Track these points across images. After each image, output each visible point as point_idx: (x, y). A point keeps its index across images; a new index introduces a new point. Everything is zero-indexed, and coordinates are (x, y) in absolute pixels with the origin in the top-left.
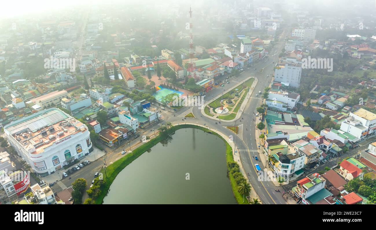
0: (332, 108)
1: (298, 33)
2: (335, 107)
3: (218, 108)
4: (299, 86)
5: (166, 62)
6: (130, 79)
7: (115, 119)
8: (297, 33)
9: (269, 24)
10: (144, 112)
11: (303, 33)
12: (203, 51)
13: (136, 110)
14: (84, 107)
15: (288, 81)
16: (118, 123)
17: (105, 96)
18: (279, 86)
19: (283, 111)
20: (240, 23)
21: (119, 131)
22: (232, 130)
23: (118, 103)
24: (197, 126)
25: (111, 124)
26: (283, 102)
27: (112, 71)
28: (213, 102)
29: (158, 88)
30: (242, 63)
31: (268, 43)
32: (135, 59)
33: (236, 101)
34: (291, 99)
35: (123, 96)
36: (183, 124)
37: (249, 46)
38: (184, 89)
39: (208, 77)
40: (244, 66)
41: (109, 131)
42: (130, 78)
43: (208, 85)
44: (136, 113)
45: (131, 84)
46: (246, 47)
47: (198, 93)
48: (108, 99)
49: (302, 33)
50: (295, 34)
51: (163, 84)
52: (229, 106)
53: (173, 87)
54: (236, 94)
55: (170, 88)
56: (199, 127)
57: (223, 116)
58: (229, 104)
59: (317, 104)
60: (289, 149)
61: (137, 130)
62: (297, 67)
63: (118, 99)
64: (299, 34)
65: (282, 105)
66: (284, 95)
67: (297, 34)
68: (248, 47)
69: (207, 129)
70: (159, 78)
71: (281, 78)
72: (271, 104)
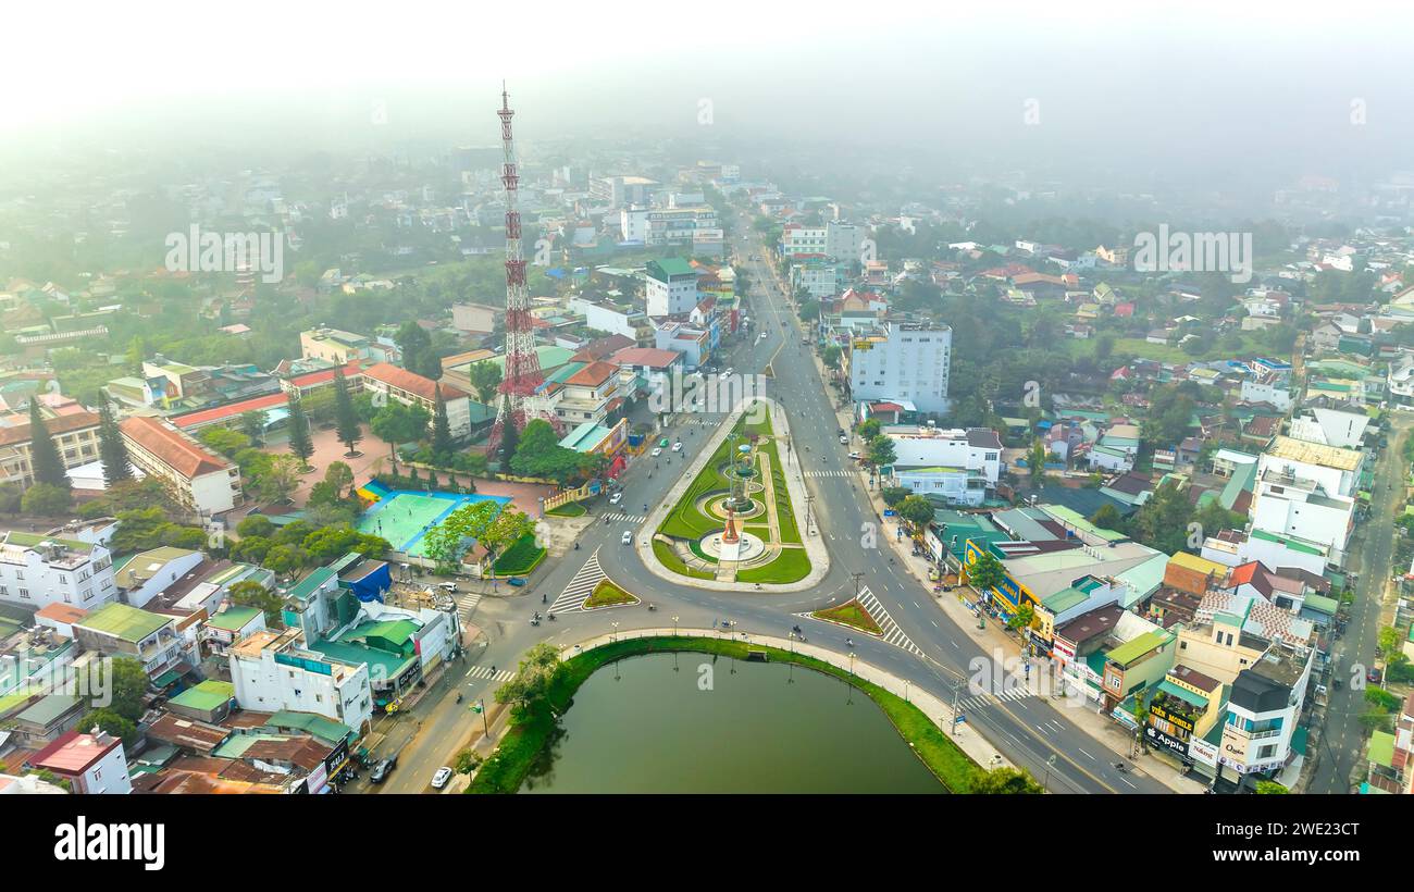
2: (1126, 460)
3: (712, 538)
4: (950, 408)
5: (354, 376)
6: (205, 468)
7: (203, 698)
8: (801, 242)
9: (676, 225)
10: (368, 623)
11: (822, 242)
13: (319, 618)
15: (905, 394)
16: (231, 712)
17: (91, 571)
18: (897, 413)
19: (972, 504)
21: (259, 764)
22: (844, 620)
23: (184, 603)
24: (676, 638)
25: (186, 731)
27: (86, 443)
28: (672, 514)
29: (368, 495)
30: (691, 346)
32: (176, 380)
33: (761, 496)
34: (981, 451)
35: (195, 557)
36: (599, 643)
37: (686, 286)
38: (499, 480)
39: (588, 416)
40: (701, 360)
41: (185, 783)
42: (202, 463)
43: (610, 445)
44: (323, 635)
45: (213, 492)
46: (678, 290)
47: (583, 488)
48: (113, 591)
49: (817, 242)
50: (792, 245)
51: (388, 470)
52: (747, 521)
53: (444, 482)
55: (434, 489)
56: (688, 639)
57: (755, 566)
58: (742, 516)
59: (1057, 460)
60: (1184, 646)
61: (365, 729)
62: (934, 334)
63: (174, 577)
64: (809, 245)
65: (965, 478)
66: (949, 439)
68: (686, 289)
69: (734, 641)
70: (349, 449)
71: (876, 383)
72: (917, 484)
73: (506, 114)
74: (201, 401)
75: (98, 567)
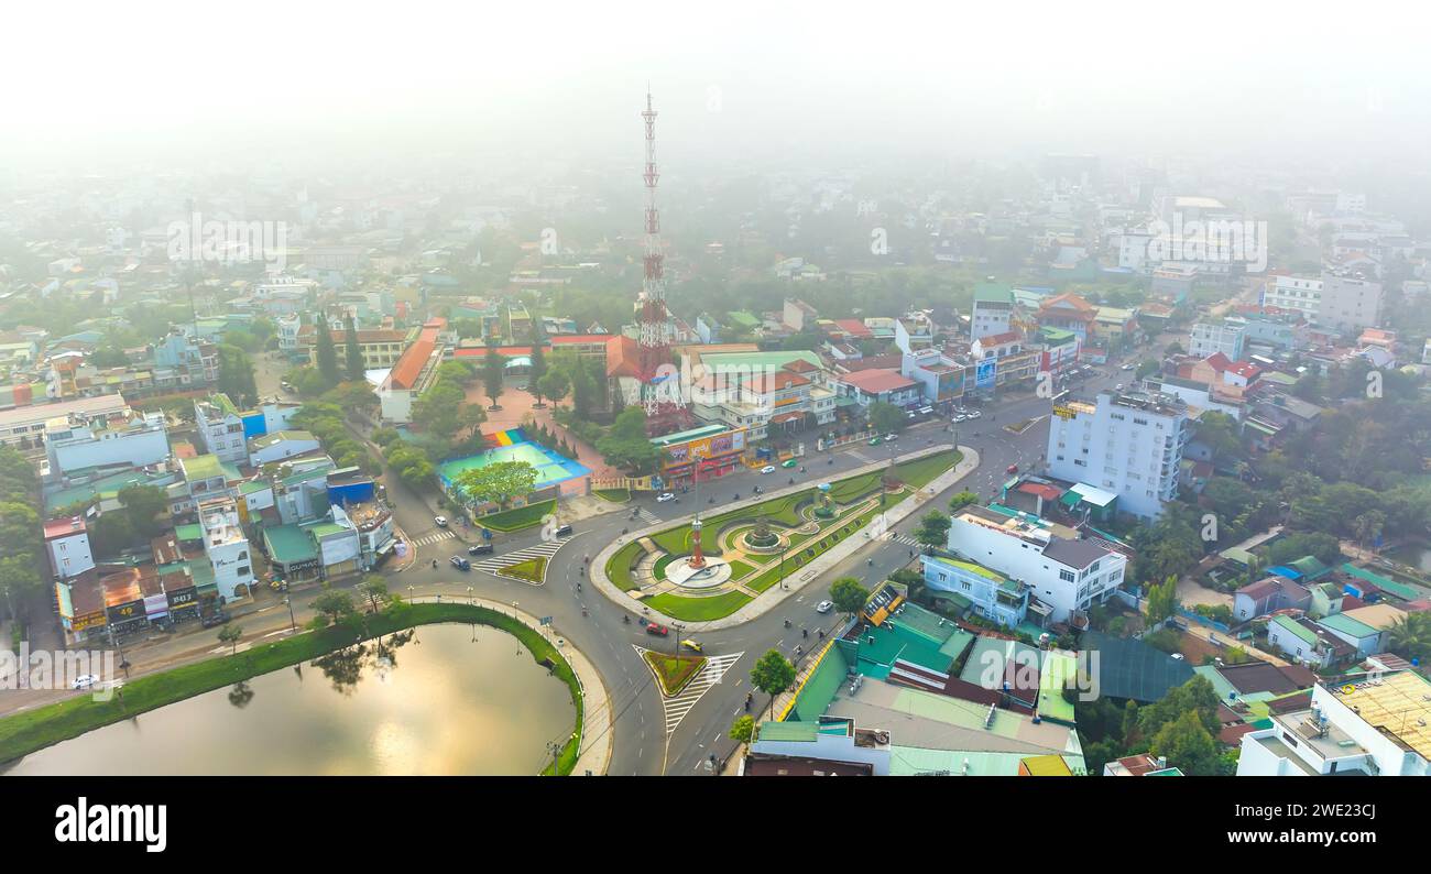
0: (1299, 652)
1: (1293, 294)
2: (1315, 650)
8: (1287, 293)
10: (324, 521)
11: (1317, 297)
12: (804, 320)
13: (300, 505)
14: (129, 464)
15: (1111, 484)
16: (193, 547)
18: (1040, 499)
20: (1055, 242)
22: (663, 668)
25: (165, 548)
26: (1006, 576)
29: (503, 438)
30: (932, 380)
31: (1121, 321)
33: (798, 539)
34: (1057, 567)
35: (312, 444)
36: (458, 601)
37: (998, 313)
40: (941, 395)
43: (706, 448)
44: (299, 520)
46: (986, 318)
47: (644, 480)
49: (1310, 295)
51: (531, 422)
52: (748, 556)
53: (560, 443)
54: (819, 506)
55: (550, 445)
57: (682, 595)
58: (751, 549)
59: (1222, 618)
61: (239, 590)
62: (1154, 416)
63: (287, 453)
64: (1298, 298)
65: (998, 587)
66: (1025, 538)
67: (1287, 297)
68: (992, 317)
69: (549, 644)
70: (537, 402)
71: (1077, 462)
72: (943, 576)
73: (650, 115)
74: (513, 342)
75: (231, 429)
